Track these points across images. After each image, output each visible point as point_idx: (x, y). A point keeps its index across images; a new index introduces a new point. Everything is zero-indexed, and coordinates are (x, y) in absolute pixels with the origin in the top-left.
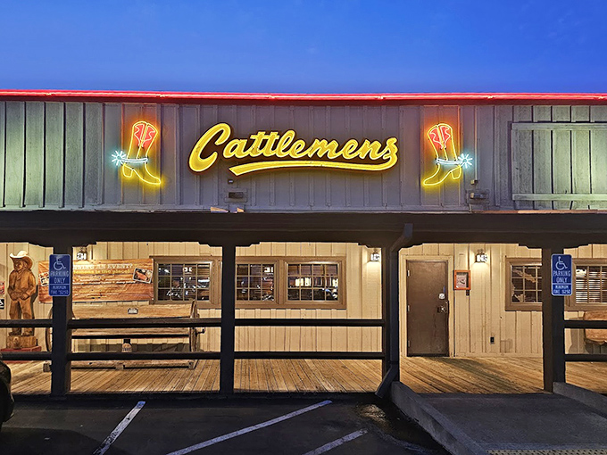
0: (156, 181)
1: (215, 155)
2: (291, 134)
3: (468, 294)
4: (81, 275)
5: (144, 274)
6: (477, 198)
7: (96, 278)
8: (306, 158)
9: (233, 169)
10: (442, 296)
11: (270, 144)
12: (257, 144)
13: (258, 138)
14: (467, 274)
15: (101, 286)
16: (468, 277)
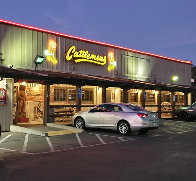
0: (55, 61)
1: (72, 56)
2: (87, 52)
3: (114, 100)
4: (36, 92)
5: (51, 92)
6: (117, 74)
7: (39, 93)
8: (90, 59)
9: (75, 61)
10: (110, 100)
11: (83, 54)
12: (81, 53)
13: (81, 51)
14: (114, 94)
15: (40, 96)
16: (114, 95)
